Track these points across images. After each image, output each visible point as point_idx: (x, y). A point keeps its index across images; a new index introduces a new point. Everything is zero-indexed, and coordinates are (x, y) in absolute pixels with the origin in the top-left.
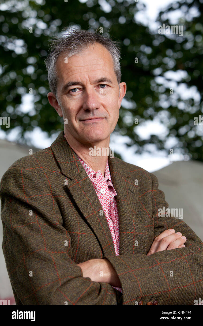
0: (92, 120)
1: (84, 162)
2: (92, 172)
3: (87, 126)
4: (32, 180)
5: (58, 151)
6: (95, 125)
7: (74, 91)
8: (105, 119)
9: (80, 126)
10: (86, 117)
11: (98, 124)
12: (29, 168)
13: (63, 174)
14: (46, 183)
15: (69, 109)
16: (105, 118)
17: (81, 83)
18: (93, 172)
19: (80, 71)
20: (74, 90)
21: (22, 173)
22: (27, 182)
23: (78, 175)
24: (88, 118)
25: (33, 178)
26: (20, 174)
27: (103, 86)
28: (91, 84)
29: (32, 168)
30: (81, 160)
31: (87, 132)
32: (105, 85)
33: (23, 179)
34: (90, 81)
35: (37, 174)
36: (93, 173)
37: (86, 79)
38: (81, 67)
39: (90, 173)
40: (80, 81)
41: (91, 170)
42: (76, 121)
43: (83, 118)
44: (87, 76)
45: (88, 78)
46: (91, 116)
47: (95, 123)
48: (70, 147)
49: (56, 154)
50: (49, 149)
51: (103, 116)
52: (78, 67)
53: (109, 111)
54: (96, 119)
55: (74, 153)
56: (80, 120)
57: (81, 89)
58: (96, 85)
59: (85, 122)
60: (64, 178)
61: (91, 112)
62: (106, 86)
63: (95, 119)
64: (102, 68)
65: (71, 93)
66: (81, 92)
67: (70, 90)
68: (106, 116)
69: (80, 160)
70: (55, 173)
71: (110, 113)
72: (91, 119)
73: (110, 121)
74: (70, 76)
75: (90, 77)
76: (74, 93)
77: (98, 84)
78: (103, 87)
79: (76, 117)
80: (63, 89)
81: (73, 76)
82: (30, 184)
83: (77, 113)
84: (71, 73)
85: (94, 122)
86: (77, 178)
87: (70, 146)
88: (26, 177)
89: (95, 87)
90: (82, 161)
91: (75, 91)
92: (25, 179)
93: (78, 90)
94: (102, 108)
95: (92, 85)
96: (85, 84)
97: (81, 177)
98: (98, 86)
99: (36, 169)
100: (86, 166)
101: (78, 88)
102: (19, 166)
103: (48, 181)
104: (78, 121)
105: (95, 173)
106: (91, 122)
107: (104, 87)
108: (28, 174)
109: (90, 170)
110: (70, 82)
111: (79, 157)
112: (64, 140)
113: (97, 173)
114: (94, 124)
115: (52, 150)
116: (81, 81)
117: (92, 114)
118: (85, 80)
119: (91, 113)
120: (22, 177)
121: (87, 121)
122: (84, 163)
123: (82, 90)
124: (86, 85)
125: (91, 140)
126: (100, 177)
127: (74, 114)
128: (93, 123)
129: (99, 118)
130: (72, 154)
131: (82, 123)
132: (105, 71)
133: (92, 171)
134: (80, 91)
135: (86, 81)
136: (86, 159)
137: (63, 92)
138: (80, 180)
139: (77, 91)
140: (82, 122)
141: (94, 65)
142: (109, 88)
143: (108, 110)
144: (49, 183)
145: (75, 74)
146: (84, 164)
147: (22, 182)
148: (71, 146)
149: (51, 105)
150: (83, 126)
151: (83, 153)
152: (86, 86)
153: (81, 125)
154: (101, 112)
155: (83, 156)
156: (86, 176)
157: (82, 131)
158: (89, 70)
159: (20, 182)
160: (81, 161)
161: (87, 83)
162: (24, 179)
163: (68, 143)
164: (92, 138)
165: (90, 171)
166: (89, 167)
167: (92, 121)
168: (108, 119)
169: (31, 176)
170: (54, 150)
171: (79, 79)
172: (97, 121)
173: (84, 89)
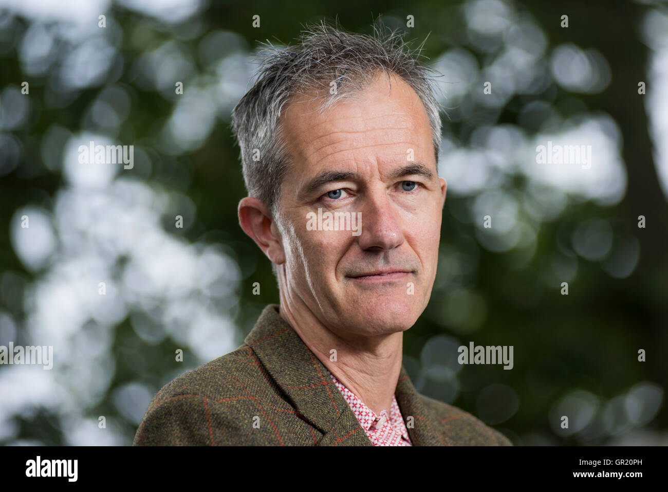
0: (383, 277)
1: (346, 387)
2: (367, 414)
3: (369, 292)
4: (237, 429)
5: (274, 358)
6: (390, 289)
7: (335, 196)
8: (410, 275)
9: (346, 292)
10: (365, 266)
11: (397, 288)
12: (222, 398)
13: (301, 417)
14: (272, 438)
15: (321, 244)
16: (413, 272)
17: (357, 175)
18: (371, 415)
19: (354, 143)
20: (335, 194)
21: (208, 410)
22: (222, 434)
23: (336, 422)
24: (373, 270)
25: (241, 424)
26: (202, 413)
27: (409, 185)
28: (381, 179)
29: (229, 398)
30: (338, 381)
31: (369, 308)
32: (413, 183)
33: (211, 426)
34: (379, 171)
35: (245, 414)
36: (370, 418)
37: (372, 167)
38: (358, 132)
39: (363, 417)
40: (354, 170)
41: (365, 409)
42: (337, 279)
43: (358, 270)
44: (375, 158)
45: (375, 163)
46: (380, 265)
47: (390, 284)
48: (307, 346)
49: (268, 366)
50: (246, 353)
51: (408, 267)
52: (350, 133)
53: (423, 254)
54: (391, 274)
55: (318, 362)
56: (349, 276)
57: (352, 192)
58: (392, 183)
59: (364, 281)
60: (305, 428)
61: (382, 254)
62: (416, 187)
63: (389, 273)
64: (410, 138)
65: (326, 201)
66: (352, 199)
67: (325, 195)
68: (416, 267)
69: (334, 381)
70: (282, 413)
71: (425, 260)
72: (380, 274)
73: (424, 279)
74: (328, 155)
75: (382, 161)
76: (335, 203)
77: (399, 180)
78: (409, 188)
79: (336, 267)
80: (303, 190)
81: (338, 156)
82: (233, 440)
83: (341, 257)
84: (329, 147)
85: (388, 280)
86: (335, 429)
87: (304, 343)
88: (220, 422)
89: (388, 188)
90: (340, 386)
91: (337, 195)
92: (217, 427)
93: (344, 194)
94: (406, 245)
95: (384, 182)
96: (367, 178)
97: (344, 427)
98: (396, 186)
99: (238, 401)
100: (352, 398)
101: (345, 189)
102: (195, 394)
103: (276, 432)
104: (341, 278)
105: (376, 416)
106: (381, 281)
107: (411, 189)
108: (224, 413)
109: (363, 408)
110: (327, 171)
111: (331, 374)
112: (285, 328)
113: (379, 417)
114: (388, 286)
115: (254, 353)
116: (358, 172)
117: (382, 261)
118: (368, 168)
119: (381, 258)
120: (208, 421)
121: (367, 277)
122: (346, 390)
123: (355, 194)
124: (370, 181)
125: (376, 329)
126: (384, 429)
127: (332, 258)
128: (384, 284)
129: (400, 272)
130: (315, 366)
131: (354, 284)
132: (418, 147)
133: (368, 411)
134: (352, 197)
135: (371, 171)
136: (350, 378)
137: (301, 197)
138: (343, 433)
139: (340, 198)
140: (353, 280)
141: (391, 128)
142: (424, 192)
143: (419, 250)
144: (278, 437)
145: (343, 152)
146: (346, 393)
147: (208, 435)
148: (308, 343)
149: (247, 231)
150: (356, 292)
151: (344, 364)
152: (369, 185)
153: (351, 289)
154: (404, 257)
155: (344, 372)
156: (356, 423)
157: (352, 305)
158: (380, 143)
159: (203, 436)
160: (337, 385)
161: (372, 176)
162: (214, 426)
163: (298, 337)
164: (382, 324)
165: (362, 412)
166: (359, 402)
167: (381, 279)
168: (419, 276)
169: (234, 418)
170: (261, 355)
171: (354, 164)
172: (394, 278)
173: (361, 190)
